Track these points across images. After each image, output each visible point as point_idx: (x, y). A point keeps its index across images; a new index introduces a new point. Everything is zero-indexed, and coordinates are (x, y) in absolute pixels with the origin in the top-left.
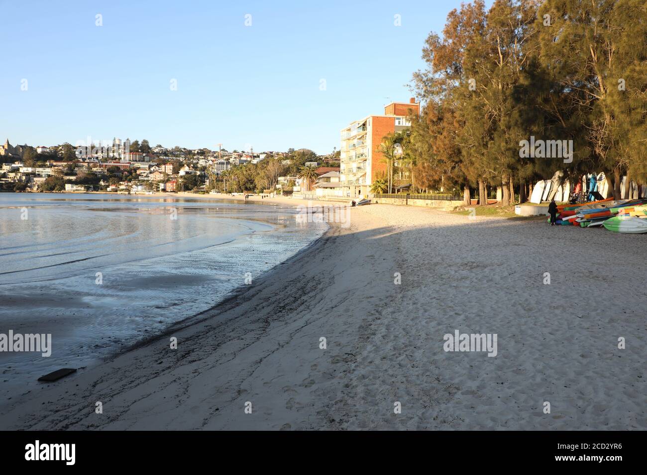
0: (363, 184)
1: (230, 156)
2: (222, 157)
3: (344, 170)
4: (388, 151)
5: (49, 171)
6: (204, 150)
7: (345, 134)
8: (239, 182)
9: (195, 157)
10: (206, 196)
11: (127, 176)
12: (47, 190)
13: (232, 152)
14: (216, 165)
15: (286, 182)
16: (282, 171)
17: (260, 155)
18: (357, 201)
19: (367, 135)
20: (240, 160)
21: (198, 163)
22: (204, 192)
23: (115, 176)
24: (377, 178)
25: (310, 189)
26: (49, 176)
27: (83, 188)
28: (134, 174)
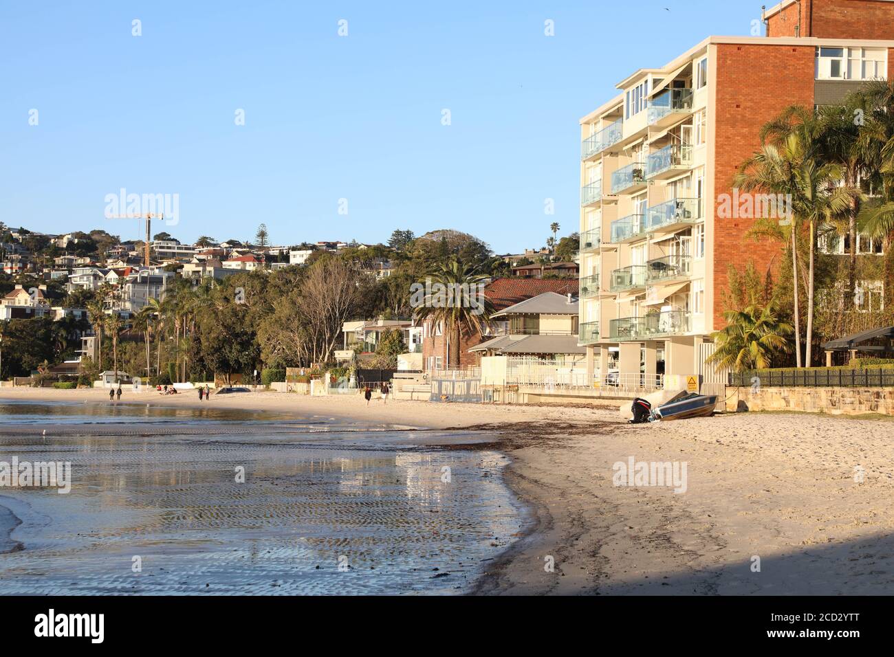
0: (678, 332)
1: (184, 256)
2: (155, 260)
3: (594, 278)
4: (792, 178)
6: (95, 237)
7: (597, 134)
8: (197, 340)
9: (58, 261)
10: (80, 394)
13: (191, 243)
14: (128, 287)
15: (371, 339)
16: (357, 301)
17: (292, 253)
18: (657, 400)
19: (694, 127)
20: (219, 270)
21: (66, 280)
22: (74, 382)
24: (742, 301)
25: (458, 359)
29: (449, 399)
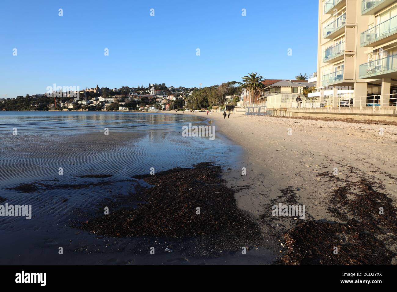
5: (112, 100)
6: (194, 88)
8: (197, 101)
9: (188, 92)
11: (151, 102)
12: (110, 110)
16: (229, 91)
23: (144, 102)
25: (254, 102)
26: (112, 102)
27: (127, 109)
28: (154, 101)
29: (253, 114)
